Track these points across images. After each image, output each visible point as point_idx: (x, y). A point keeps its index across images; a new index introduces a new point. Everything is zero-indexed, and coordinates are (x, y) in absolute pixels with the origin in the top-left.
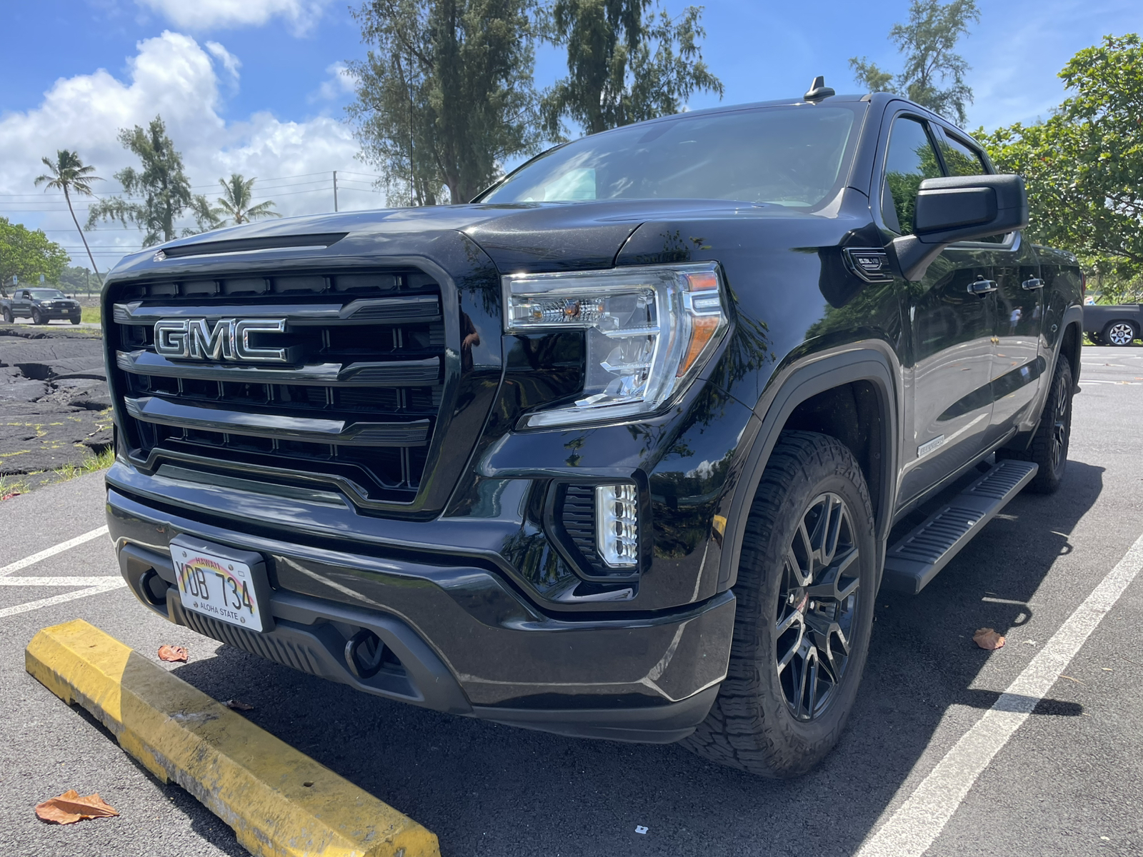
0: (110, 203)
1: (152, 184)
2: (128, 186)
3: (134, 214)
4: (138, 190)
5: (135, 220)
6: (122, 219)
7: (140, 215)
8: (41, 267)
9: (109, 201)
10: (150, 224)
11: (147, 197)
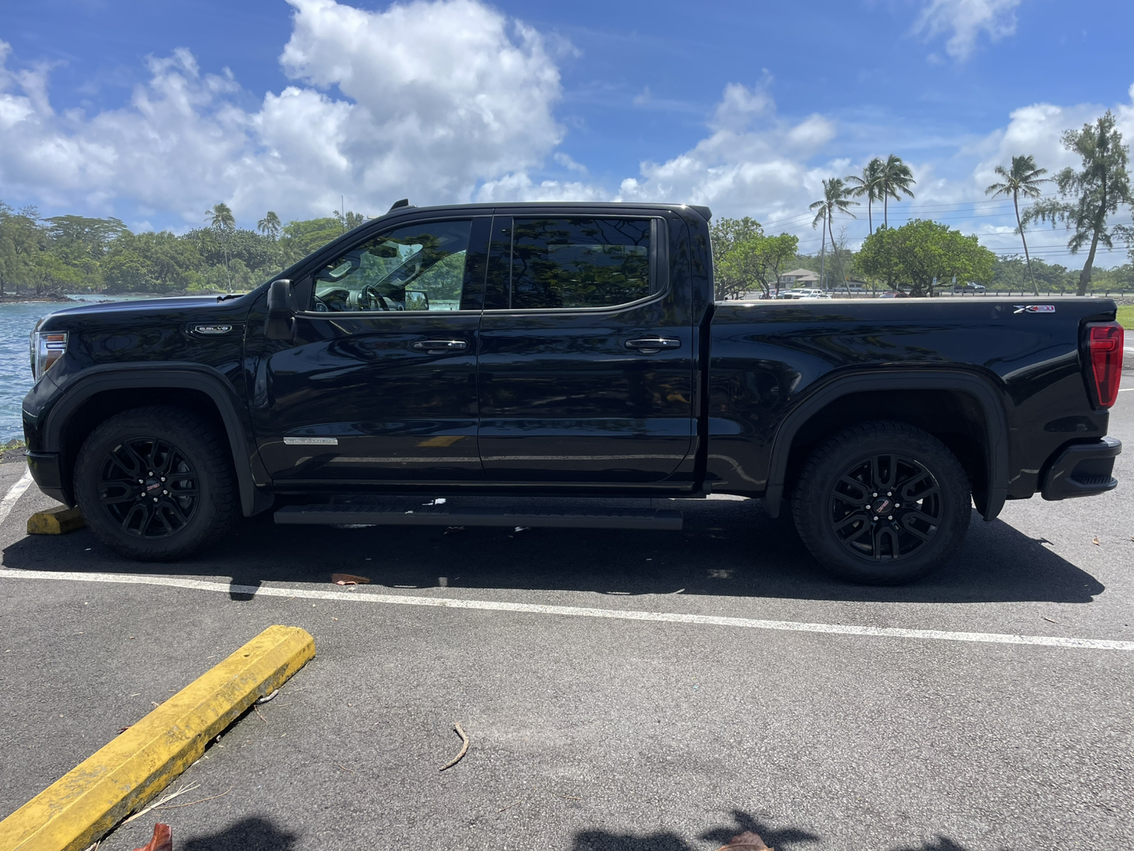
0: (1044, 205)
1: (1089, 183)
2: (1063, 187)
3: (1066, 214)
4: (1073, 190)
5: (1066, 220)
6: (1053, 220)
7: (1072, 214)
8: (966, 269)
9: (1043, 204)
10: (1080, 223)
11: (1081, 195)
